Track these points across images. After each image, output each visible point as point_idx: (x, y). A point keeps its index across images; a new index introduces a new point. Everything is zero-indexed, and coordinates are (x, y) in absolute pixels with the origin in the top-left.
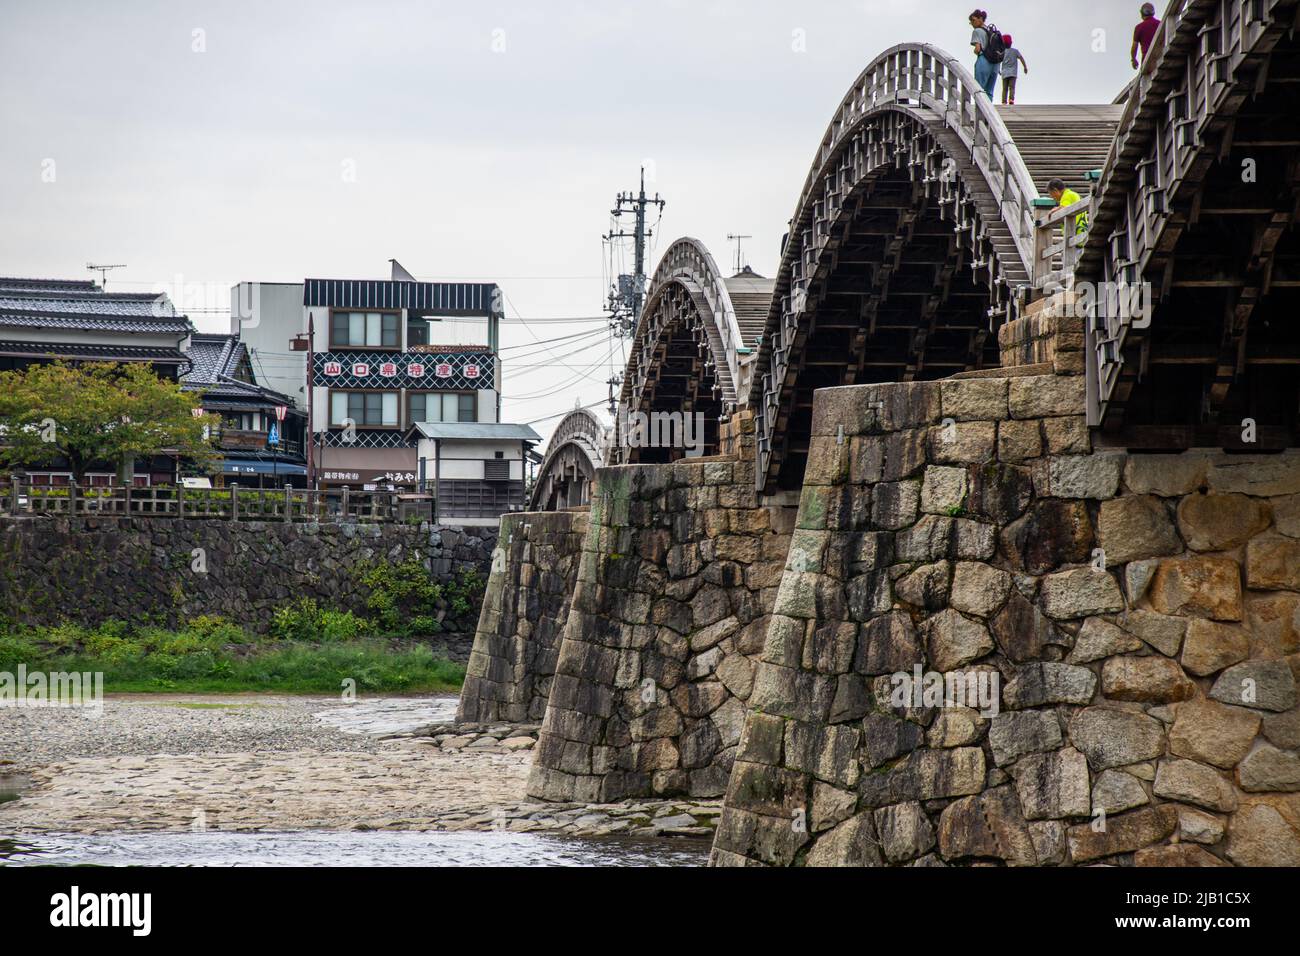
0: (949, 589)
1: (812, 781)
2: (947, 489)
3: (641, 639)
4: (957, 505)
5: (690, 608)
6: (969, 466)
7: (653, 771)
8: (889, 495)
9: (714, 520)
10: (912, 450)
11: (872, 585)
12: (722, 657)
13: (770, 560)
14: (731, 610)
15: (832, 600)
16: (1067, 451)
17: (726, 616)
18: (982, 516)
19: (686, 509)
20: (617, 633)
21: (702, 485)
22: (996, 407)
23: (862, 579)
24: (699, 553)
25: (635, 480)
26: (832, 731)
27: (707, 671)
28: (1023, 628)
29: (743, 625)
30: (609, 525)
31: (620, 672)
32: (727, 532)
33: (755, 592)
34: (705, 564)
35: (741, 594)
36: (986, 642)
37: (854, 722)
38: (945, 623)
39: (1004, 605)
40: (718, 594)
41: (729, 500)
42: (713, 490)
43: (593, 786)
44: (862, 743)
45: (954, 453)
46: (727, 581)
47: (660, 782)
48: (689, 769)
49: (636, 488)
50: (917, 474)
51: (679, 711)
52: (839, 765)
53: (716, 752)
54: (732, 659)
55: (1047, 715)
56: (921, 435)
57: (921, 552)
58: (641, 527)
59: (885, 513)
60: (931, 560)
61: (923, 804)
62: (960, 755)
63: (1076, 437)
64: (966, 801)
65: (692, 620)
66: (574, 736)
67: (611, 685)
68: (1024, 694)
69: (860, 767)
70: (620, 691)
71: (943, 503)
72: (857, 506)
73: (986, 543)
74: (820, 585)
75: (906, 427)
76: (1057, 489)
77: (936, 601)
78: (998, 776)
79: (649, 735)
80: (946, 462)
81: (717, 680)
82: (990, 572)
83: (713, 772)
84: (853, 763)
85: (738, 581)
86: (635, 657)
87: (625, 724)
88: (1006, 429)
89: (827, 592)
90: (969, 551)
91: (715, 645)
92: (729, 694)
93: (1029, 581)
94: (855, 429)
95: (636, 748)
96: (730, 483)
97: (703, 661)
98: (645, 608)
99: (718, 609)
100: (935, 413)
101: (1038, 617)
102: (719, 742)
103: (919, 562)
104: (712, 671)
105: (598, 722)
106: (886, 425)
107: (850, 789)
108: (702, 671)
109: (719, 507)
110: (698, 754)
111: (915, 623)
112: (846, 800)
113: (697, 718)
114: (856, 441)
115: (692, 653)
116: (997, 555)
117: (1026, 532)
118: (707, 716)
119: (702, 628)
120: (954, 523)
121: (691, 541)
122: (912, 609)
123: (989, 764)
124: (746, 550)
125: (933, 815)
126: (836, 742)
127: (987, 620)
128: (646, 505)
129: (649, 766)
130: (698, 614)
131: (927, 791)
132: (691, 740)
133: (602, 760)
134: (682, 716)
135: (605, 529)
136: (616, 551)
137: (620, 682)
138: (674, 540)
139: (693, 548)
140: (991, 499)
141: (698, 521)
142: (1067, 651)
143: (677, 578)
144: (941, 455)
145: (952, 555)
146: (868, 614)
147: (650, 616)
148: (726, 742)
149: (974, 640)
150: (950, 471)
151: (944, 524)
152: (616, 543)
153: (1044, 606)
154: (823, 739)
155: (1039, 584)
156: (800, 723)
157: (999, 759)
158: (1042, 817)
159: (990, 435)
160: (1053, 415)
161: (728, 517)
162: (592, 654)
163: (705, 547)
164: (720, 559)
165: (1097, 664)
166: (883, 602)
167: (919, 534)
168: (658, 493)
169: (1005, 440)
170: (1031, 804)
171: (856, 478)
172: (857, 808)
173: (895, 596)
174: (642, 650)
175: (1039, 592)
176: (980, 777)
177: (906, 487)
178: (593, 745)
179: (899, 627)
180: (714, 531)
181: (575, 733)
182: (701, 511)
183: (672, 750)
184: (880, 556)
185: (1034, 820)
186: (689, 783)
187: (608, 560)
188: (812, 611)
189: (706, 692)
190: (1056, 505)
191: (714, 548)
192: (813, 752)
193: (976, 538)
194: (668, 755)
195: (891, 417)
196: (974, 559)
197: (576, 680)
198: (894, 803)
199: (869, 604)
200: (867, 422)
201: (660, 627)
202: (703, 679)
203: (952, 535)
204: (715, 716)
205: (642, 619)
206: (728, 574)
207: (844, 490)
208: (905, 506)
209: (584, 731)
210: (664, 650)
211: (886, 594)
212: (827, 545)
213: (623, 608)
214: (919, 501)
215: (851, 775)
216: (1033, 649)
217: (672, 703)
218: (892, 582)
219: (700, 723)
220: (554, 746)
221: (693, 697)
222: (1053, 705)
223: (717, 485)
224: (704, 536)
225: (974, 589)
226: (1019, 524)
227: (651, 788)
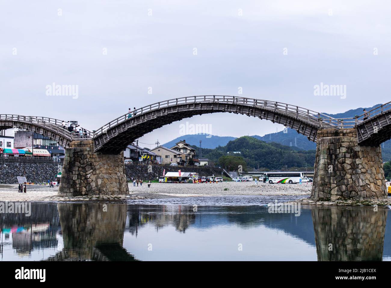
0: (345, 161)
1: (330, 183)
2: (344, 150)
3: (77, 173)
4: (345, 152)
5: (85, 168)
6: (346, 147)
7: (82, 192)
8: (336, 150)
9: (88, 156)
10: (338, 145)
11: (335, 161)
12: (91, 175)
13: (96, 162)
14: (92, 169)
15: (330, 162)
16: (356, 146)
17: (91, 170)
18: (348, 153)
19: (83, 154)
20: (72, 172)
21: (86, 151)
22: (349, 141)
23: (333, 160)
24: (86, 161)
25: (74, 150)
26: (332, 177)
27: (89, 177)
28: (354, 165)
29: (93, 171)
30: (69, 156)
31: (74, 178)
32: (90, 158)
33: (95, 166)
34: (87, 162)
35: (93, 166)
36: (351, 167)
37: (334, 176)
38: (345, 165)
39: (352, 163)
40: (90, 166)
41: (90, 153)
42: (88, 152)
43: (71, 194)
44: (336, 179)
45: (344, 146)
46: (91, 165)
47: (83, 193)
48: (88, 191)
49: (74, 151)
50: (339, 148)
51: (85, 183)
52: (334, 181)
53: (92, 189)
54: (92, 176)
55: (357, 175)
56: (339, 144)
57: (341, 157)
58: (75, 157)
59: (335, 152)
60: (342, 158)
61: (345, 185)
62: (349, 180)
63: (357, 144)
64: (351, 185)
65: (86, 170)
66: (66, 187)
67: (72, 180)
68: (355, 173)
69: (336, 181)
70: (74, 180)
71: (343, 151)
72: (331, 152)
73: (349, 156)
74: (328, 161)
75: (337, 143)
76: (356, 150)
77: (344, 162)
78: (353, 182)
79: (80, 187)
80: (343, 147)
81: (91, 178)
82: (350, 159)
83: (91, 191)
84: (335, 181)
85: (92, 165)
86: (76, 176)
87: (76, 185)
88: (350, 143)
89: (329, 161)
90: (347, 157)
91: (90, 174)
92: (92, 180)
93: (354, 160)
94: (330, 143)
95: (78, 188)
96: (90, 151)
97: (88, 176)
98: (77, 168)
99: (90, 169)
100: (341, 141)
101: (355, 164)
102: (92, 187)
103: (340, 158)
104: (90, 177)
105: (70, 185)
106: (334, 142)
107: (335, 184)
108: (88, 177)
109: (89, 154)
110: (89, 189)
111: (341, 165)
112: (335, 185)
113: (88, 184)
114: (330, 144)
115: (87, 175)
116: (350, 157)
117: (353, 155)
118: (90, 184)
119: (87, 171)
120: (345, 154)
121: (85, 159)
122: (340, 163)
123: (353, 180)
124: (93, 160)
125: (347, 186)
126: (333, 179)
127: (350, 164)
128: (76, 154)
129: (81, 191)
130: (87, 169)
131: (346, 184)
132: (88, 187)
133: (72, 190)
134: (86, 184)
135: (68, 157)
136: (71, 160)
137: (74, 179)
138: (81, 159)
139: (85, 160)
140: (349, 151)
141: (86, 156)
142: (358, 168)
143: (83, 164)
144: (343, 146)
145: (345, 157)
146: (335, 164)
147: (78, 170)
148: (93, 187)
149: (349, 167)
150: (344, 148)
151: (344, 154)
152: (71, 159)
153: (356, 163)
154: (331, 178)
155: (355, 161)
156: (327, 177)
157: (354, 180)
158: (359, 186)
159: (348, 144)
160: (355, 142)
161: (90, 156)
162: (68, 175)
163: (87, 160)
164: (89, 161)
165: (360, 169)
166: (337, 163)
167: (340, 155)
168: (78, 152)
169: (350, 144)
170: (358, 185)
171: (330, 148)
172: (337, 186)
173: (338, 162)
174: (77, 174)
175: (355, 162)
176: (352, 182)
177: (338, 150)
178: (70, 188)
179: (339, 165)
180: (88, 158)
181: (66, 186)
182: (86, 155)
183: (85, 188)
184: (335, 157)
185: (358, 186)
186: (88, 193)
187: (69, 162)
188: (327, 164)
189: (89, 180)
190: (356, 152)
191: (89, 160)
192: (330, 180)
193: (348, 155)
194: (84, 189)
195: (335, 141)
196: (348, 158)
197: (65, 179)
198: (342, 185)
199: (335, 163)
200: (332, 142)
201: (80, 171)
202: (89, 178)
203: (345, 155)
204: (91, 184)
205: (77, 170)
206: (91, 164)
207: (329, 150)
208: (338, 152)
209: (68, 186)
210: (81, 174)
211: (337, 162)
212: (328, 156)
213: (73, 168)
214: (340, 151)
215: (335, 182)
216: (355, 168)
217: (84, 182)
218: (337, 160)
219: (89, 185)
220: (62, 189)
221: (87, 181)
222: (358, 174)
223: (89, 151)
224: (87, 158)
225: (348, 161)
226: (352, 154)
227: (82, 194)
